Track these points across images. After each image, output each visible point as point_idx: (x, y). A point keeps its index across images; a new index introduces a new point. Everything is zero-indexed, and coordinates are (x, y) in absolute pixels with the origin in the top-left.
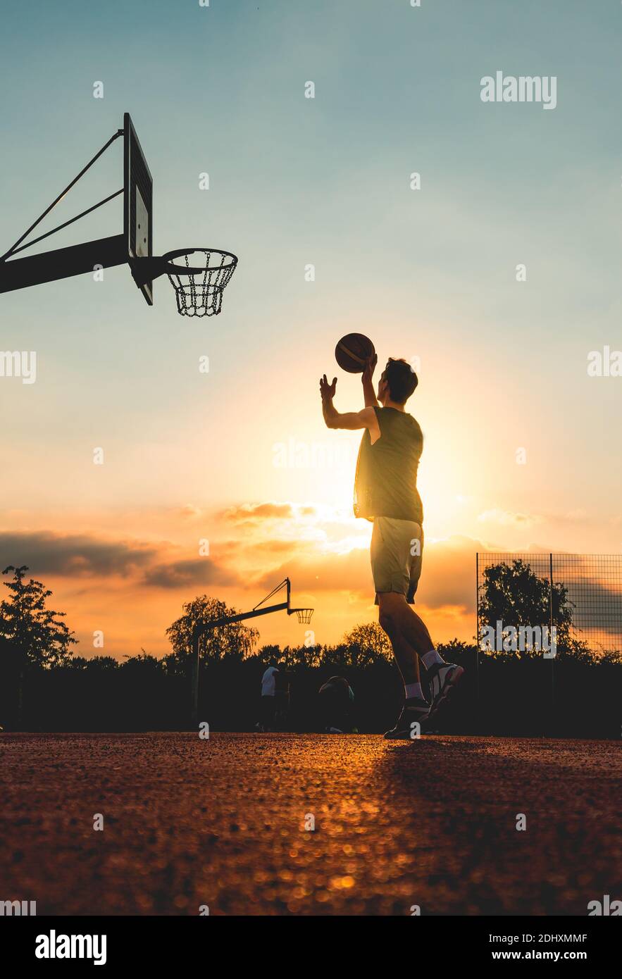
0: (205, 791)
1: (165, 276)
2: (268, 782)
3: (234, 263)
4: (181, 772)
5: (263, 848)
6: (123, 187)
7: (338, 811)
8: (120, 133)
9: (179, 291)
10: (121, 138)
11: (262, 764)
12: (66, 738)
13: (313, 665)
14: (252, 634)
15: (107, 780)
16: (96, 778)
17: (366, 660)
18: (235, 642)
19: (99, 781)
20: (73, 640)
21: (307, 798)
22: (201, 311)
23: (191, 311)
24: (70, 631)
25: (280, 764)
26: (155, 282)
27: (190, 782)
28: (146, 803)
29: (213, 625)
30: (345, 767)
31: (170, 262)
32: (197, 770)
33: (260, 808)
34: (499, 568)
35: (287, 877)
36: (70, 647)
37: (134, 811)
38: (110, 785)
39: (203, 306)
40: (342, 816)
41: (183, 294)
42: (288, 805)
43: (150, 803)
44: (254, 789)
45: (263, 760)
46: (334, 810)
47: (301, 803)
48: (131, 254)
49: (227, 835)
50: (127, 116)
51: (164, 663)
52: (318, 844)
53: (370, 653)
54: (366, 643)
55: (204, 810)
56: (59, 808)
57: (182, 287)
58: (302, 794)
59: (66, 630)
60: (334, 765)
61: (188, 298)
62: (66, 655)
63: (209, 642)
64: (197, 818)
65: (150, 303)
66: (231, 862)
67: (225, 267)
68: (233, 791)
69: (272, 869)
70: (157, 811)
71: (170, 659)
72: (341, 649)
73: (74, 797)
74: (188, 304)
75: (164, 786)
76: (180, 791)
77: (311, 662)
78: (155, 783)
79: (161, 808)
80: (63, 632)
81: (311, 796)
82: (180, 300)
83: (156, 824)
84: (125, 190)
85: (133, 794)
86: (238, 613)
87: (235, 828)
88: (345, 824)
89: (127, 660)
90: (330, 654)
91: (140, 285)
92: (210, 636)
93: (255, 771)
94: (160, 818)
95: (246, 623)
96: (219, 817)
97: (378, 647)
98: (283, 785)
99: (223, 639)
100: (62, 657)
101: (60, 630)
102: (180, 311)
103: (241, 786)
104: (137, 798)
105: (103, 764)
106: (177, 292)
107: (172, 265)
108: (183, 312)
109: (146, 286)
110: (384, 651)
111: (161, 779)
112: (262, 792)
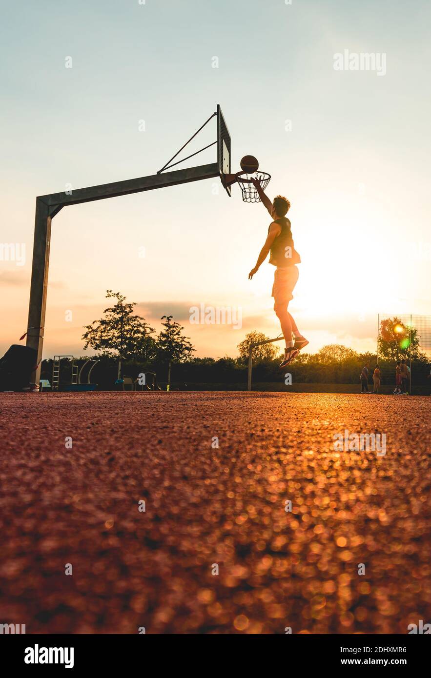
0: (251, 415)
1: (237, 183)
2: (280, 412)
3: (269, 179)
4: (241, 408)
5: (275, 438)
6: (217, 140)
7: (310, 424)
8: (215, 114)
9: (244, 190)
10: (216, 116)
11: (279, 404)
12: (190, 393)
13: (304, 362)
14: (277, 348)
15: (207, 411)
16: (202, 410)
17: (328, 361)
18: (268, 352)
19: (203, 411)
20: (194, 350)
21: (297, 419)
22: (253, 200)
23: (249, 200)
24: (192, 346)
25: (287, 405)
26: (232, 186)
27: (245, 411)
28: (223, 420)
29: (259, 344)
30: (316, 406)
31: (239, 176)
32: (249, 407)
33: (276, 422)
34: (387, 321)
35: (284, 450)
36: (193, 353)
37: (218, 423)
38: (208, 413)
39: (254, 198)
40: (312, 426)
41: (245, 192)
42: (288, 421)
43: (225, 420)
44: (274, 415)
45: (279, 403)
46: (308, 423)
47: (294, 420)
48: (221, 173)
49: (259, 433)
50: (218, 106)
51: (236, 361)
52: (300, 437)
53: (330, 358)
54: (328, 353)
55: (250, 423)
56: (183, 422)
57: (244, 189)
58: (295, 417)
59: (191, 345)
60: (311, 405)
61: (248, 194)
62: (190, 357)
63: (257, 352)
64: (246, 426)
65: (230, 196)
66: (259, 444)
67: (265, 180)
68: (264, 416)
69: (278, 447)
70: (228, 423)
71: (239, 359)
72: (317, 356)
73: (191, 418)
74: (248, 197)
75: (233, 413)
76: (240, 415)
77: (303, 361)
78: (229, 412)
79: (230, 422)
80: (189, 346)
81: (299, 418)
82: (244, 195)
83: (227, 429)
84: (218, 142)
85: (218, 416)
86: (270, 339)
87: (263, 430)
88: (313, 429)
89: (219, 359)
90: (311, 358)
91: (225, 187)
92: (257, 349)
93: (275, 408)
94: (229, 426)
95: (273, 343)
96: (256, 426)
97: (333, 355)
98: (287, 413)
99: (263, 350)
100: (189, 357)
101: (188, 345)
102: (243, 200)
103: (268, 413)
104: (220, 418)
105: (206, 404)
106: (243, 191)
107: (240, 179)
108: (245, 200)
109: (228, 187)
110: (336, 357)
111: (232, 410)
112: (277, 416)
